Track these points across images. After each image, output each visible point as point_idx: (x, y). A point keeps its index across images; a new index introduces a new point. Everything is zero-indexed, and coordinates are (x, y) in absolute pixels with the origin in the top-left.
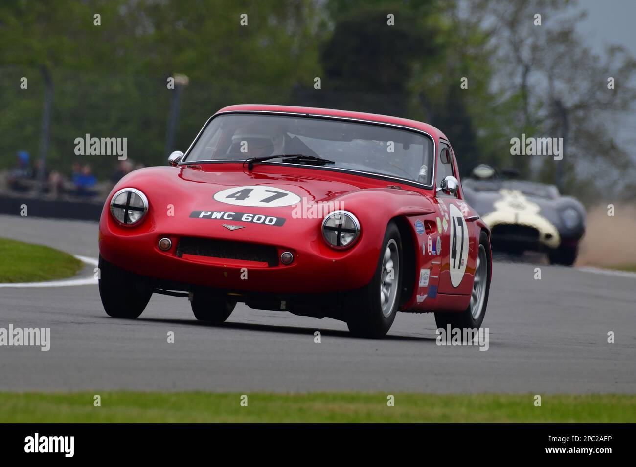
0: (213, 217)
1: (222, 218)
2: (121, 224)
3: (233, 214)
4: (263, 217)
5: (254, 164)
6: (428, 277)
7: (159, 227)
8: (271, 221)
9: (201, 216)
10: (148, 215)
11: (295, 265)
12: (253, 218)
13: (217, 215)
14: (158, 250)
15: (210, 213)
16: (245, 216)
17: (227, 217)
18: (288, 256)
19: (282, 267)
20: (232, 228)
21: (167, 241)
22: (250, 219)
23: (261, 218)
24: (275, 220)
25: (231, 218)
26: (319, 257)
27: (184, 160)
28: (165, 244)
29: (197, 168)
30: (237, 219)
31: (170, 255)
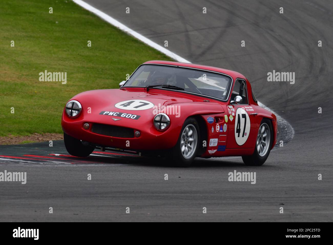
0: (109, 114)
1: (113, 115)
2: (69, 116)
3: (118, 113)
4: (131, 115)
5: (150, 88)
6: (217, 142)
7: (85, 118)
8: (133, 117)
9: (104, 114)
10: (81, 112)
11: (140, 137)
12: (126, 115)
13: (111, 114)
14: (83, 129)
15: (108, 112)
16: (123, 114)
17: (115, 115)
18: (138, 133)
19: (135, 138)
20: (115, 120)
21: (87, 125)
22: (125, 116)
23: (130, 115)
24: (136, 116)
25: (117, 115)
26: (151, 134)
27: (123, 85)
28: (86, 126)
29: (124, 90)
30: (119, 116)
31: (88, 131)
